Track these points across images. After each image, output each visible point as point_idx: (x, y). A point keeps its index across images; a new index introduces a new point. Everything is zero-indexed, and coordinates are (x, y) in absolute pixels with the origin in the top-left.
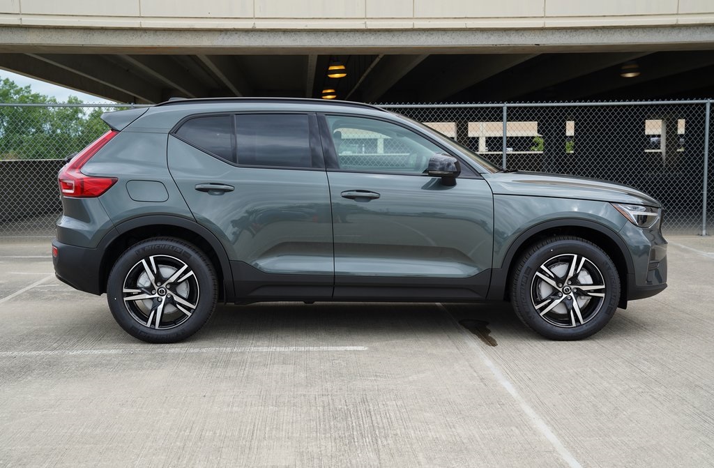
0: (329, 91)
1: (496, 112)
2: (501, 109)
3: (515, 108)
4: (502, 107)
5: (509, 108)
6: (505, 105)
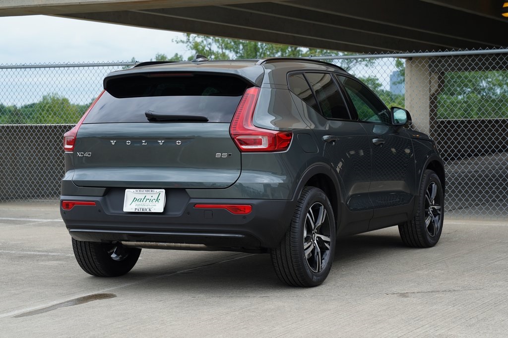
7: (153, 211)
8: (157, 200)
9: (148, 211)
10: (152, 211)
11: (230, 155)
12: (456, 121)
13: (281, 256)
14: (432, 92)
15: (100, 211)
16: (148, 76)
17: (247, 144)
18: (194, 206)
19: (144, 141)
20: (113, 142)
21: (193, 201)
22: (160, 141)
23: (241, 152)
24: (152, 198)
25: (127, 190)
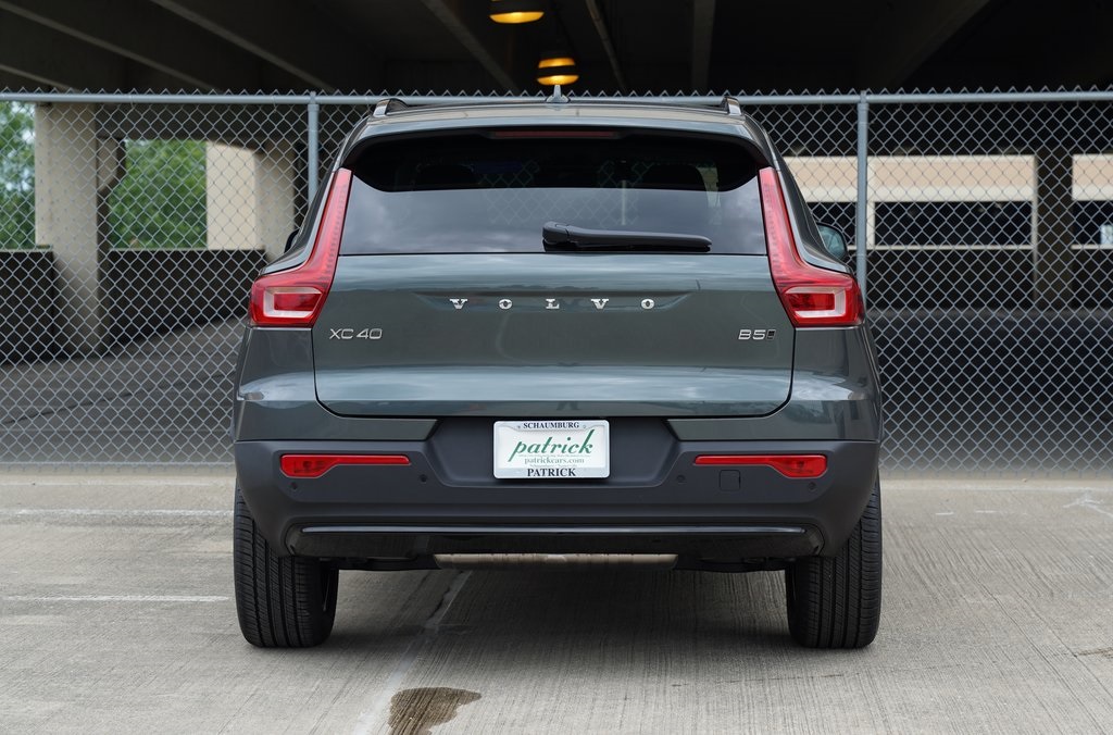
0: (558, 63)
1: (837, 118)
2: (851, 110)
3: (892, 106)
4: (855, 106)
5: (874, 107)
6: (863, 100)
7: (579, 475)
8: (585, 447)
9: (566, 475)
10: (577, 476)
11: (771, 333)
12: (145, 253)
13: (835, 576)
14: (101, 186)
15: (424, 479)
16: (493, 136)
17: (812, 307)
18: (694, 461)
19: (551, 301)
20: (457, 303)
21: (686, 448)
22: (596, 301)
23: (794, 327)
24: (570, 444)
25: (498, 425)
